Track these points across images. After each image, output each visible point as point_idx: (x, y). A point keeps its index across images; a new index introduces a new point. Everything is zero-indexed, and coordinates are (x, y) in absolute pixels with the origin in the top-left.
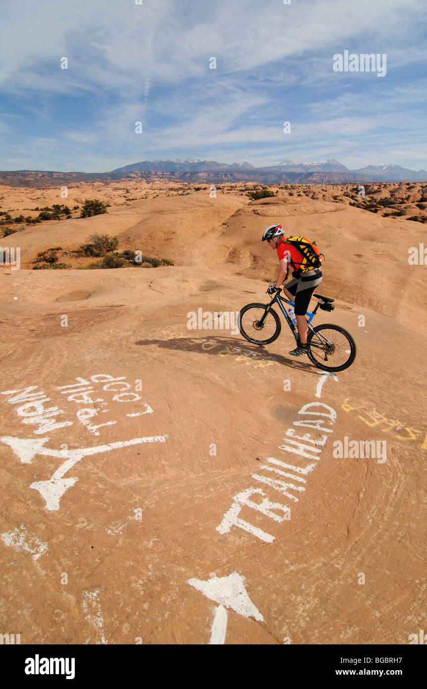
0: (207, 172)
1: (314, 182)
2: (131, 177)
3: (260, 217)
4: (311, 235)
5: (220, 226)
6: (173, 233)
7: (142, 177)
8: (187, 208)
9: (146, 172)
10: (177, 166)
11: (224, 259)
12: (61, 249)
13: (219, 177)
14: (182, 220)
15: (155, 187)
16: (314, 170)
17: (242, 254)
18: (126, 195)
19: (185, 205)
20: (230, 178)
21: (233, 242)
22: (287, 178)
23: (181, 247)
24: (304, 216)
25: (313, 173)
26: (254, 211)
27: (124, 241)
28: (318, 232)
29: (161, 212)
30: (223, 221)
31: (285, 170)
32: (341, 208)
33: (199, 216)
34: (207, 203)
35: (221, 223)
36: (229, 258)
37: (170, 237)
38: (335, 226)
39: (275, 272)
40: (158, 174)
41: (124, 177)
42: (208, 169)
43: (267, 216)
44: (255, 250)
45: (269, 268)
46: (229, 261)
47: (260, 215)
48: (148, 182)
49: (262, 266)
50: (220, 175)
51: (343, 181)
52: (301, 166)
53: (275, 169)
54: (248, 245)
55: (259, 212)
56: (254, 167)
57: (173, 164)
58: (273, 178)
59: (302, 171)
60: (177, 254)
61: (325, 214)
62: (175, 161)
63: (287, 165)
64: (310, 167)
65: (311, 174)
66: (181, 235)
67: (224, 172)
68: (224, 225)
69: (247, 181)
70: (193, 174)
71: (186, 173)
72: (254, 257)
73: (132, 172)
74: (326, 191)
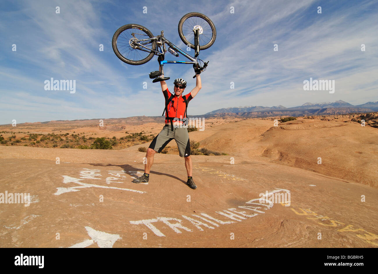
0: (257, 112)
1: (328, 114)
2: (215, 117)
3: (285, 131)
4: (321, 140)
5: (259, 136)
6: (230, 139)
7: (221, 116)
8: (240, 127)
9: (223, 114)
10: (240, 110)
11: (260, 154)
12: (170, 147)
13: (264, 114)
14: (236, 133)
15: (227, 121)
16: (327, 107)
17: (273, 151)
18: (211, 126)
19: (239, 126)
20: (271, 114)
21: (267, 145)
22: (309, 113)
23: (234, 147)
24: (316, 129)
25: (327, 109)
26: (281, 127)
27: (203, 144)
28: (327, 138)
29: (225, 130)
30: (262, 133)
31: (306, 108)
32: (344, 124)
33: (247, 131)
34: (252, 124)
35: (260, 135)
36: (264, 153)
37: (228, 142)
38: (341, 135)
39: (295, 162)
40: (229, 114)
41: (211, 117)
42: (258, 110)
43: (290, 130)
44: (282, 149)
45: (291, 160)
46: (264, 156)
47: (285, 129)
48: (224, 119)
49: (286, 158)
50: (265, 113)
51: (350, 112)
52: (317, 105)
53: (300, 108)
54: (277, 146)
55: (284, 128)
56: (286, 108)
57: (238, 109)
58: (299, 113)
59: (319, 108)
60: (231, 150)
61: (332, 128)
62: (239, 107)
63: (307, 105)
64: (324, 105)
65: (325, 109)
66: (234, 140)
67: (267, 111)
68: (262, 136)
69: (282, 115)
70: (249, 113)
71: (245, 113)
72: (281, 153)
73: (216, 114)
74: (337, 119)
